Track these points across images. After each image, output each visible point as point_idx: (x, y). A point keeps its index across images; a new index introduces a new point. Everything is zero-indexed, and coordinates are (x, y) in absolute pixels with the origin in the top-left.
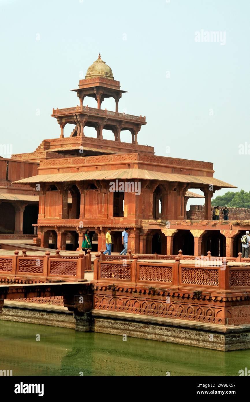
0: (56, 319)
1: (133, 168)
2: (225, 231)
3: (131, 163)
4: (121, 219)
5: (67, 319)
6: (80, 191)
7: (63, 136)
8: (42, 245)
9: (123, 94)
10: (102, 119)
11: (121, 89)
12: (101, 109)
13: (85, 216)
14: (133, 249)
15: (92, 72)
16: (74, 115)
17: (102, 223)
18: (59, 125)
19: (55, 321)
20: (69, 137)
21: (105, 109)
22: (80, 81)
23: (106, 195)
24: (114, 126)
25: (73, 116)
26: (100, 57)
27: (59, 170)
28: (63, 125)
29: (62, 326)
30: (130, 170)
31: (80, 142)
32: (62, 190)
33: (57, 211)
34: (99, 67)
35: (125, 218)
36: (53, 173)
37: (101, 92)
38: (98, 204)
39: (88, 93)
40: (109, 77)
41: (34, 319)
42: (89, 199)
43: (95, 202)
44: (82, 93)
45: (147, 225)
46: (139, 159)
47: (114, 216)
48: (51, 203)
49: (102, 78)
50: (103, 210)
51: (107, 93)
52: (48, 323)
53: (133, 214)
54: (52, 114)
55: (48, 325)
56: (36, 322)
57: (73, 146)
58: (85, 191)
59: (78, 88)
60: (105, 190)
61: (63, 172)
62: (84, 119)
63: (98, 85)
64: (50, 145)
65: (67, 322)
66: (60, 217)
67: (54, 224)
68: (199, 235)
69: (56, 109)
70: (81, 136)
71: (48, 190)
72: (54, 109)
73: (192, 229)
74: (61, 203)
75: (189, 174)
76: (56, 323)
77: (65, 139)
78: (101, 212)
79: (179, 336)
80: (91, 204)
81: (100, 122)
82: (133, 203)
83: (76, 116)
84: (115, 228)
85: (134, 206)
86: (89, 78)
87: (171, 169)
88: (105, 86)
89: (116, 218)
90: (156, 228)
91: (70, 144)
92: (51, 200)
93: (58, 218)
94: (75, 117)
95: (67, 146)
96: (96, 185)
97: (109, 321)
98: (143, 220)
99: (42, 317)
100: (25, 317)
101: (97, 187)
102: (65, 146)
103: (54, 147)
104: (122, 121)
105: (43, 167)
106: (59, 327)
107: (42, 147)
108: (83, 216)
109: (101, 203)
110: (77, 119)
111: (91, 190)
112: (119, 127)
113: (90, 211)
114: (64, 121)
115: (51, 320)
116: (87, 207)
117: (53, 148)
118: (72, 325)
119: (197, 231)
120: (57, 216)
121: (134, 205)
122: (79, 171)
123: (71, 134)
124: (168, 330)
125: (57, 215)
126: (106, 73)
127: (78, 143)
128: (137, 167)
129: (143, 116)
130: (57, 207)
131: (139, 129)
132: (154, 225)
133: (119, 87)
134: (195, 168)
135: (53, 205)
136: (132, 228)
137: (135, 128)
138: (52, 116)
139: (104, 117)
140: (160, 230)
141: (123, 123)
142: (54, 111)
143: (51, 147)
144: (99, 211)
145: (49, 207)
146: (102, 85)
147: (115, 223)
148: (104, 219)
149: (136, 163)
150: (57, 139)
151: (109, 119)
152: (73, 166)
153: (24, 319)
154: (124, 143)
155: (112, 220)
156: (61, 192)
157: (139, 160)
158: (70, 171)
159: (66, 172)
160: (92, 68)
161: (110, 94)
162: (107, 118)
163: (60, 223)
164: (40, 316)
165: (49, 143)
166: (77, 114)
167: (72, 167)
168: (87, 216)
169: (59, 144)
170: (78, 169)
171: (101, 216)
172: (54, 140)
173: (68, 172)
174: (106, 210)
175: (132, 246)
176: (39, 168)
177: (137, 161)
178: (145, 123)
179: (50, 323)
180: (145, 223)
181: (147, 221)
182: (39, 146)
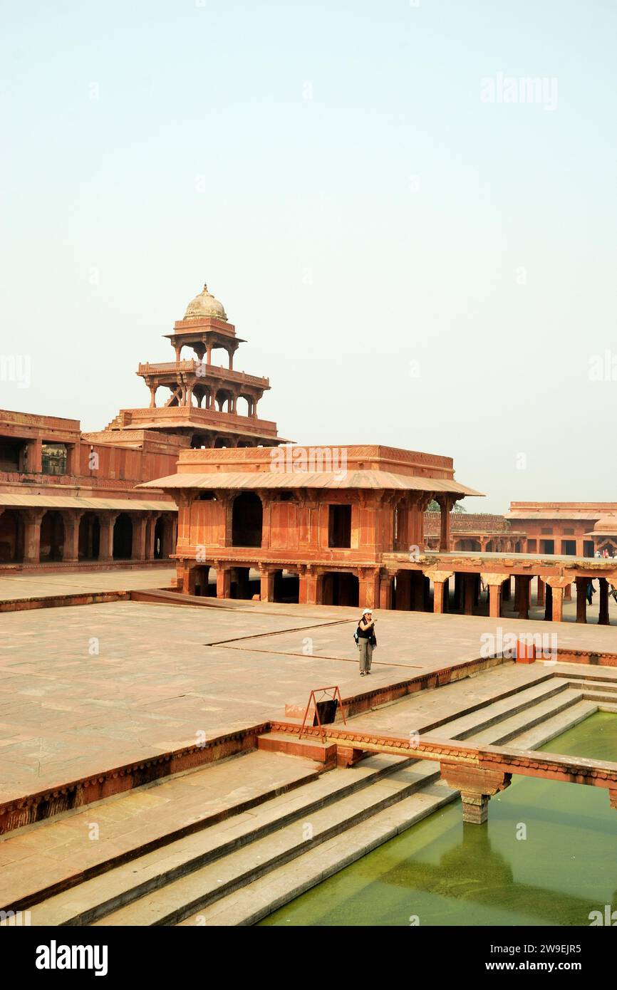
1: (370, 468)
2: (549, 577)
3: (366, 462)
4: (346, 552)
6: (264, 504)
7: (155, 405)
8: (185, 589)
9: (240, 344)
10: (216, 380)
11: (237, 336)
12: (212, 364)
13: (272, 544)
14: (370, 603)
15: (198, 311)
16: (178, 373)
17: (308, 557)
18: (148, 388)
20: (163, 406)
21: (219, 366)
22: (177, 322)
23: (313, 511)
24: (228, 391)
25: (175, 375)
26: (205, 289)
27: (218, 467)
28: (154, 388)
30: (365, 472)
31: (187, 414)
32: (225, 500)
33: (215, 533)
34: (208, 304)
35: (354, 550)
36: (207, 471)
37: (214, 340)
38: (297, 526)
39: (191, 341)
40: (222, 318)
42: (281, 517)
43: (292, 522)
44: (178, 341)
45: (392, 563)
46: (380, 455)
47: (330, 546)
48: (201, 521)
49: (213, 320)
50: (309, 536)
51: (219, 342)
53: (371, 544)
54: (138, 371)
57: (173, 421)
58: (272, 504)
59: (173, 333)
60: (314, 503)
61: (228, 471)
62: (194, 381)
63: (209, 329)
64: (132, 417)
66: (220, 544)
67: (210, 555)
68: (499, 582)
69: (144, 363)
70: (188, 406)
71: (196, 499)
72: (140, 363)
73: (484, 572)
74: (224, 522)
75: (430, 477)
77: (159, 409)
78: (304, 538)
80: (283, 525)
81: (212, 385)
82: (370, 527)
83: (181, 375)
84: (334, 567)
85: (372, 532)
86: (191, 318)
87: (412, 469)
88: (218, 331)
89: (336, 550)
90: (412, 569)
91: (169, 418)
92: (201, 516)
93: (217, 546)
94: (180, 377)
95: (162, 421)
96: (298, 494)
98: (384, 554)
101: (300, 499)
102: (160, 420)
103: (139, 421)
104: (241, 384)
105: (187, 462)
107: (119, 421)
108: (269, 544)
109: (305, 524)
110: (182, 379)
111: (283, 503)
112: (235, 393)
113: (282, 537)
114: (156, 382)
116: (277, 530)
117: (137, 423)
119: (493, 575)
120: (215, 543)
121: (373, 530)
122: (260, 470)
123: (167, 402)
125: (215, 539)
126: (219, 313)
127: (182, 417)
128: (378, 468)
129: (266, 378)
130: (214, 527)
131: (260, 396)
132: (407, 564)
133: (234, 334)
134: (436, 467)
135: (206, 525)
136: (372, 569)
137: (254, 395)
138: (138, 373)
139: (220, 377)
140: (421, 571)
141: (243, 387)
142: (141, 367)
143: (133, 421)
144: (301, 537)
145: (198, 527)
146: (214, 330)
147: (335, 559)
148: (311, 551)
149: (376, 462)
150: (144, 410)
151: (226, 382)
152: (248, 461)
154: (241, 417)
155: (327, 553)
156: (223, 503)
157: (380, 457)
158: (241, 470)
159: (233, 471)
160: (196, 305)
161: (223, 344)
162: (224, 379)
163: (222, 554)
165: (131, 414)
166: (183, 372)
167: (246, 464)
168: (276, 545)
169: (148, 416)
170: (258, 467)
171: (305, 546)
172: (138, 411)
173: (238, 471)
174: (314, 536)
175: (369, 596)
176: (178, 462)
177: (377, 458)
178: (269, 388)
180: (389, 560)
181: (392, 555)
182: (115, 418)
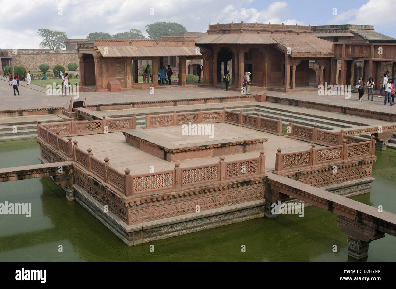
0: (237, 216)
5: (250, 212)
19: (236, 218)
29: (244, 220)
41: (210, 225)
52: (227, 223)
55: (228, 224)
56: (211, 226)
65: (250, 215)
76: (237, 220)
79: (345, 193)
97: (292, 200)
99: (220, 220)
100: (198, 227)
106: (241, 222)
115: (232, 219)
118: (255, 216)
124: (338, 191)
153: (195, 229)
164: (218, 219)
179: (229, 222)
